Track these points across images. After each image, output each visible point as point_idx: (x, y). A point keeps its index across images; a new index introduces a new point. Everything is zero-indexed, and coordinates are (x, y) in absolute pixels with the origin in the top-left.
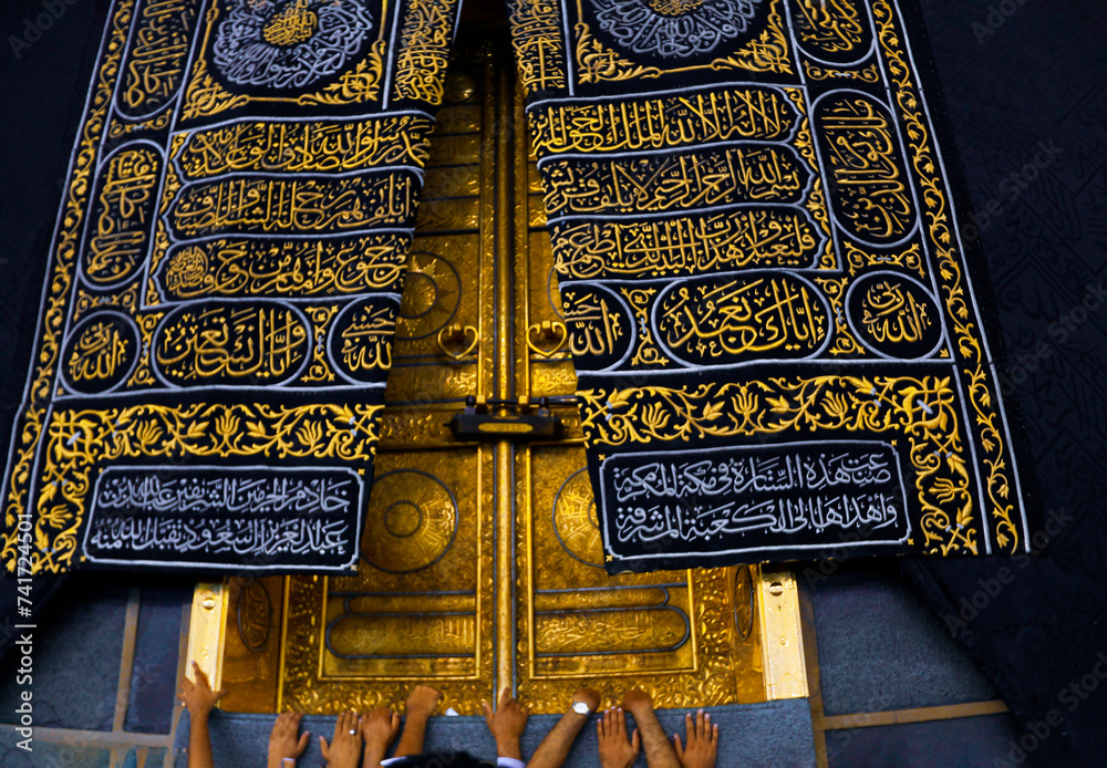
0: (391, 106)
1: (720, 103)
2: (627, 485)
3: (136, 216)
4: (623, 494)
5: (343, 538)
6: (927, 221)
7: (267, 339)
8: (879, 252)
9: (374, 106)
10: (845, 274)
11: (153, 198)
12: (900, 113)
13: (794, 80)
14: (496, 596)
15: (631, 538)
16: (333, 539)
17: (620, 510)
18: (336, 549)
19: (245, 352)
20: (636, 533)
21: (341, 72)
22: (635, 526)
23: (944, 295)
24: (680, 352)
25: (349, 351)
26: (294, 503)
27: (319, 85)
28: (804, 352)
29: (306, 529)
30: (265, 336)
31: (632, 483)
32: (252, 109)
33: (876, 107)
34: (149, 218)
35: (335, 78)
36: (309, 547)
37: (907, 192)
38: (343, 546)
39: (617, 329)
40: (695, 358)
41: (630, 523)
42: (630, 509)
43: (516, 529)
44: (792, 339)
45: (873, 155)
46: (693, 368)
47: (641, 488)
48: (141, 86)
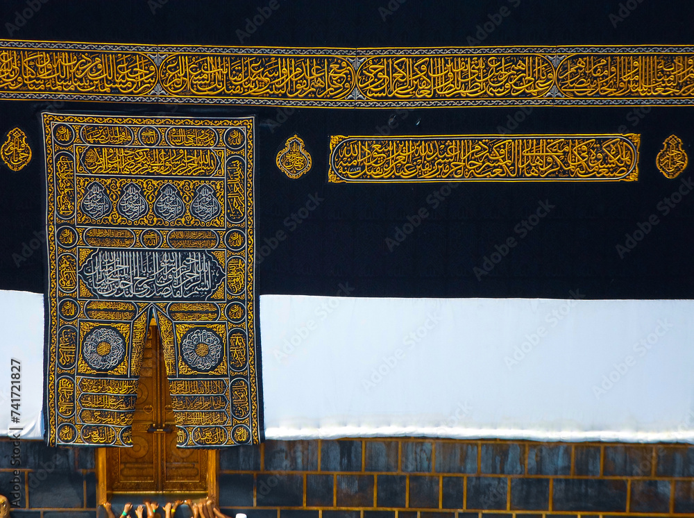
0: (131, 377)
1: (210, 384)
3: (70, 399)
6: (252, 412)
8: (240, 420)
9: (126, 376)
10: (232, 425)
11: (74, 395)
12: (250, 384)
13: (227, 376)
14: (157, 466)
19: (102, 437)
21: (118, 365)
23: (252, 430)
24: (197, 442)
27: (112, 369)
28: (222, 443)
32: (98, 375)
33: (245, 383)
34: (74, 400)
35: (116, 367)
37: (248, 405)
40: (200, 444)
43: (162, 451)
44: (219, 441)
45: (242, 396)
46: (200, 446)
48: (64, 358)
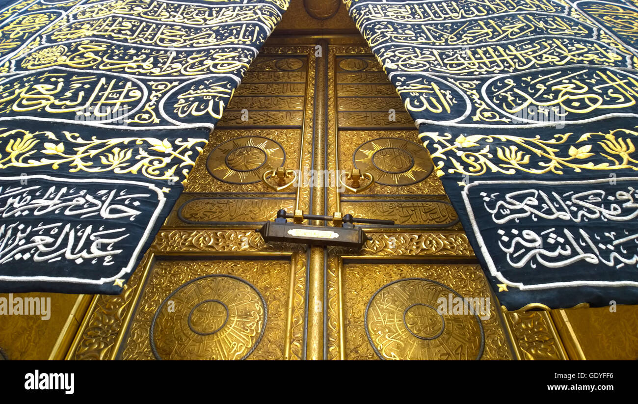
0: (250, 3)
2: (502, 207)
3: (20, 37)
4: (499, 216)
5: (116, 246)
7: (100, 94)
9: (237, 3)
15: (528, 263)
16: (103, 247)
17: (501, 232)
18: (101, 259)
19: (72, 99)
20: (534, 258)
22: (528, 250)
25: (181, 106)
26: (65, 208)
29: (67, 234)
30: (99, 92)
31: (506, 205)
36: (63, 255)
38: (114, 257)
39: (451, 99)
41: (519, 246)
42: (515, 232)
46: (540, 124)
47: (522, 211)
